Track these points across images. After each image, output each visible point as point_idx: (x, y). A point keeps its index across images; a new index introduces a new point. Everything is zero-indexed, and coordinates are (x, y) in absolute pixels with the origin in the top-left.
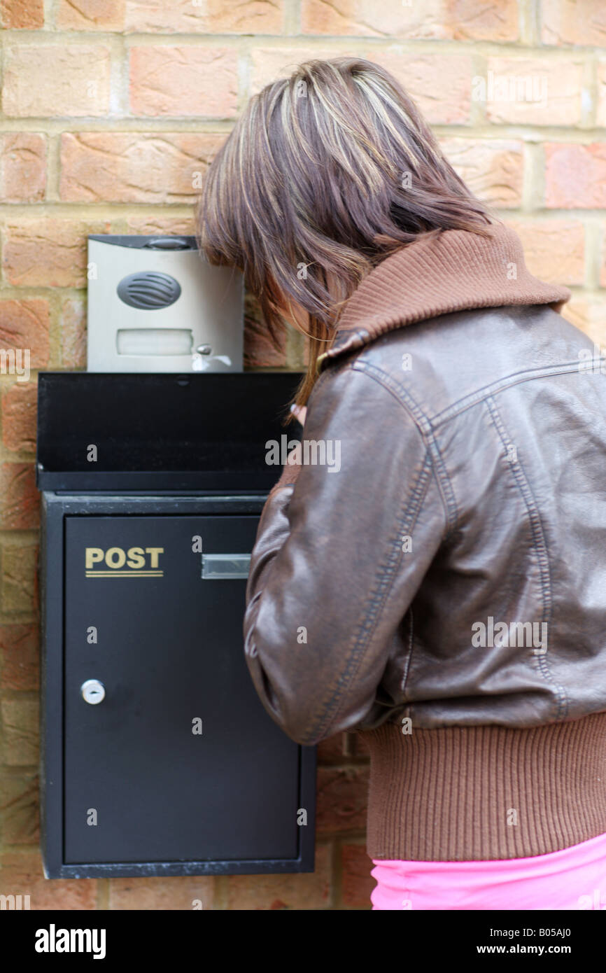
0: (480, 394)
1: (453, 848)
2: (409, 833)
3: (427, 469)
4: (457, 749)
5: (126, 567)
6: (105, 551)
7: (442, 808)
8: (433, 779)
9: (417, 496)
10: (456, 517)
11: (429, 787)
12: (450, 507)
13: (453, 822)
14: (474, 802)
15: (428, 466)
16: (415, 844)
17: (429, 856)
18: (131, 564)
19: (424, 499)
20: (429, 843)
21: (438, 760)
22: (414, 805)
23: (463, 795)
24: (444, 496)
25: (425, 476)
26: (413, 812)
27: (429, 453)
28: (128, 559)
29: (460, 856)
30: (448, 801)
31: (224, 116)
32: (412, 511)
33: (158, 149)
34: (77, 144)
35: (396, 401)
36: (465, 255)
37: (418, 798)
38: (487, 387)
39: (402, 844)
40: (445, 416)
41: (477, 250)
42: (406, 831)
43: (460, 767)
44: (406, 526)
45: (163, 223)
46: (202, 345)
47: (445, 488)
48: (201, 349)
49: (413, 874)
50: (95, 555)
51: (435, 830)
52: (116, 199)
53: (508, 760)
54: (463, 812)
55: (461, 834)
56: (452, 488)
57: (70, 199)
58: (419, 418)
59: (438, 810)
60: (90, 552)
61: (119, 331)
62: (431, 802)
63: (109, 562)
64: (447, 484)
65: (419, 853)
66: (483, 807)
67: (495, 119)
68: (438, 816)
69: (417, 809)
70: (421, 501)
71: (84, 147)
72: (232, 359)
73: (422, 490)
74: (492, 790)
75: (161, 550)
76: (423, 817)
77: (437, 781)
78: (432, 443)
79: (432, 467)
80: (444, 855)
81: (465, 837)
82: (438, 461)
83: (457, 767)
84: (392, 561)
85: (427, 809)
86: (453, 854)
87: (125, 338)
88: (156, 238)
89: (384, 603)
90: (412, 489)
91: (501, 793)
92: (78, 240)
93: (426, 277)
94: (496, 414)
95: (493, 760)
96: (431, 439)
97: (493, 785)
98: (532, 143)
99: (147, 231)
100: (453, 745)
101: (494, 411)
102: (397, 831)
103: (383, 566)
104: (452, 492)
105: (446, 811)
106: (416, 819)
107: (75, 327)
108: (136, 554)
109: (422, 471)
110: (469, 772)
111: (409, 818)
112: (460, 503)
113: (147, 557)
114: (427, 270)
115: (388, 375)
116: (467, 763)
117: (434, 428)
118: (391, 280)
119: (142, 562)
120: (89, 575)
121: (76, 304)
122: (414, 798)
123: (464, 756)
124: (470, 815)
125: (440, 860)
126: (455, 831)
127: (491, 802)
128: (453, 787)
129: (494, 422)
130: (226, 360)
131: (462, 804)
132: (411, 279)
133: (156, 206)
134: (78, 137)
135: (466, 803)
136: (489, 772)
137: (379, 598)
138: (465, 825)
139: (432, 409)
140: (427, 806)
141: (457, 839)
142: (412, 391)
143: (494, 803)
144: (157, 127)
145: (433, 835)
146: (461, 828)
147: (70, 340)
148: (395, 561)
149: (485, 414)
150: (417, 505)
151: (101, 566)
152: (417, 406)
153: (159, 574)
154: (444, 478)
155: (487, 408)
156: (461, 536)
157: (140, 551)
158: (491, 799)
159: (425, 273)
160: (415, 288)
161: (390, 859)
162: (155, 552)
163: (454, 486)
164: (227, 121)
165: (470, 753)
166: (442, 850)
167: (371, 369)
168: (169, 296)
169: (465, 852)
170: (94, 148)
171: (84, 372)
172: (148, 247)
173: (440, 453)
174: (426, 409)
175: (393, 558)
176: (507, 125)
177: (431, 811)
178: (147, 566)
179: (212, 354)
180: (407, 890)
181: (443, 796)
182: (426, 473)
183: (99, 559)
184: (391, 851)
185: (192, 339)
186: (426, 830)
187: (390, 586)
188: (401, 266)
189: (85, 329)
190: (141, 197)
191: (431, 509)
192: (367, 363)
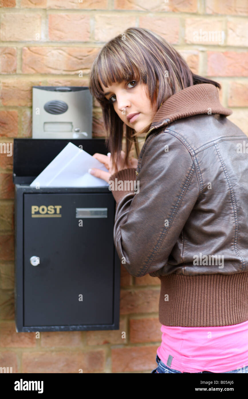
0: (212, 143)
1: (202, 321)
2: (184, 316)
3: (193, 169)
4: (203, 283)
5: (47, 213)
6: (39, 207)
7: (198, 307)
8: (194, 295)
9: (188, 180)
10: (203, 189)
11: (192, 298)
12: (201, 184)
13: (202, 312)
14: (210, 304)
15: (193, 168)
16: (187, 320)
17: (192, 325)
18: (49, 212)
19: (191, 180)
20: (193, 320)
21: (196, 287)
22: (186, 305)
23: (206, 301)
24: (199, 180)
25: (192, 172)
26: (186, 308)
27: (194, 163)
28: (48, 210)
29: (205, 325)
30: (200, 304)
31: (84, 40)
32: (186, 185)
33: (60, 53)
34: (28, 51)
35: (181, 143)
36: (202, 94)
37: (188, 303)
38: (215, 140)
39: (181, 320)
40: (200, 150)
41: (206, 93)
42: (183, 315)
43: (204, 290)
44: (184, 191)
45: (61, 82)
46: (76, 128)
47: (199, 177)
48: (76, 130)
49: (185, 333)
50: (35, 209)
51: (195, 315)
52: (43, 72)
53: (223, 287)
54: (206, 308)
55: (205, 316)
56: (202, 177)
57: (26, 72)
58: (190, 150)
59: (196, 307)
60: (33, 208)
61: (45, 123)
62: (193, 304)
63: (41, 211)
64: (200, 175)
65: (188, 324)
66: (213, 306)
67: (188, 42)
68: (196, 309)
69: (187, 307)
70: (190, 181)
71: (31, 53)
72: (88, 133)
73: (190, 177)
74: (217, 299)
75: (60, 207)
76: (190, 310)
77: (195, 296)
78: (195, 160)
79: (195, 168)
80: (199, 324)
81: (207, 317)
82: (197, 167)
83: (203, 290)
84: (177, 204)
85: (192, 307)
86: (202, 324)
87: (47, 126)
88: (58, 87)
89: (173, 220)
90: (187, 177)
91: (220, 301)
92: (29, 88)
93: (188, 101)
94: (218, 150)
95: (218, 288)
96: (195, 158)
97: (217, 297)
98: (203, 51)
99: (55, 85)
100: (202, 282)
101: (217, 149)
102: (179, 315)
103: (173, 206)
104: (202, 179)
105: (199, 307)
106: (187, 310)
107: (28, 121)
108: (51, 208)
109: (191, 170)
110: (208, 292)
111: (184, 310)
112: (204, 183)
113: (55, 209)
114: (189, 99)
115: (178, 134)
116: (207, 289)
117: (196, 154)
118: (175, 103)
119: (53, 211)
120: (33, 216)
121: (28, 113)
122: (186, 302)
123: (206, 286)
124: (208, 309)
125: (197, 327)
126: (203, 315)
127: (216, 304)
128: (202, 298)
129: (218, 153)
130: (85, 134)
131: (205, 305)
132: (183, 102)
133: (59, 75)
134: (29, 49)
135: (207, 304)
136: (216, 292)
137: (171, 218)
138: (207, 313)
139: (195, 147)
140: (192, 305)
141: (203, 318)
142: (188, 140)
143: (217, 304)
144: (59, 45)
145: (194, 317)
146: (205, 314)
147: (26, 126)
148: (178, 204)
149: (215, 150)
150: (188, 183)
151: (38, 213)
152: (189, 145)
153: (60, 216)
154: (199, 173)
155: (215, 148)
156: (204, 196)
157: (52, 207)
158: (217, 303)
159: (188, 100)
160: (185, 105)
161: (175, 326)
162: (58, 208)
163: (202, 176)
164: (86, 43)
165: (208, 285)
166: (198, 322)
167: (171, 132)
168: (63, 109)
169: (207, 323)
170: (35, 53)
171: (30, 138)
172: (55, 90)
173: (198, 164)
174: (193, 147)
175: (178, 203)
176: (193, 44)
177: (193, 307)
178: (55, 213)
179: (80, 131)
180: (183, 339)
181: (198, 302)
182: (192, 171)
183: (37, 210)
184: (176, 323)
185: (72, 126)
186: (191, 315)
187: (176, 213)
188: (179, 98)
189: (31, 122)
190: (53, 72)
191: (193, 185)
192: (169, 130)
